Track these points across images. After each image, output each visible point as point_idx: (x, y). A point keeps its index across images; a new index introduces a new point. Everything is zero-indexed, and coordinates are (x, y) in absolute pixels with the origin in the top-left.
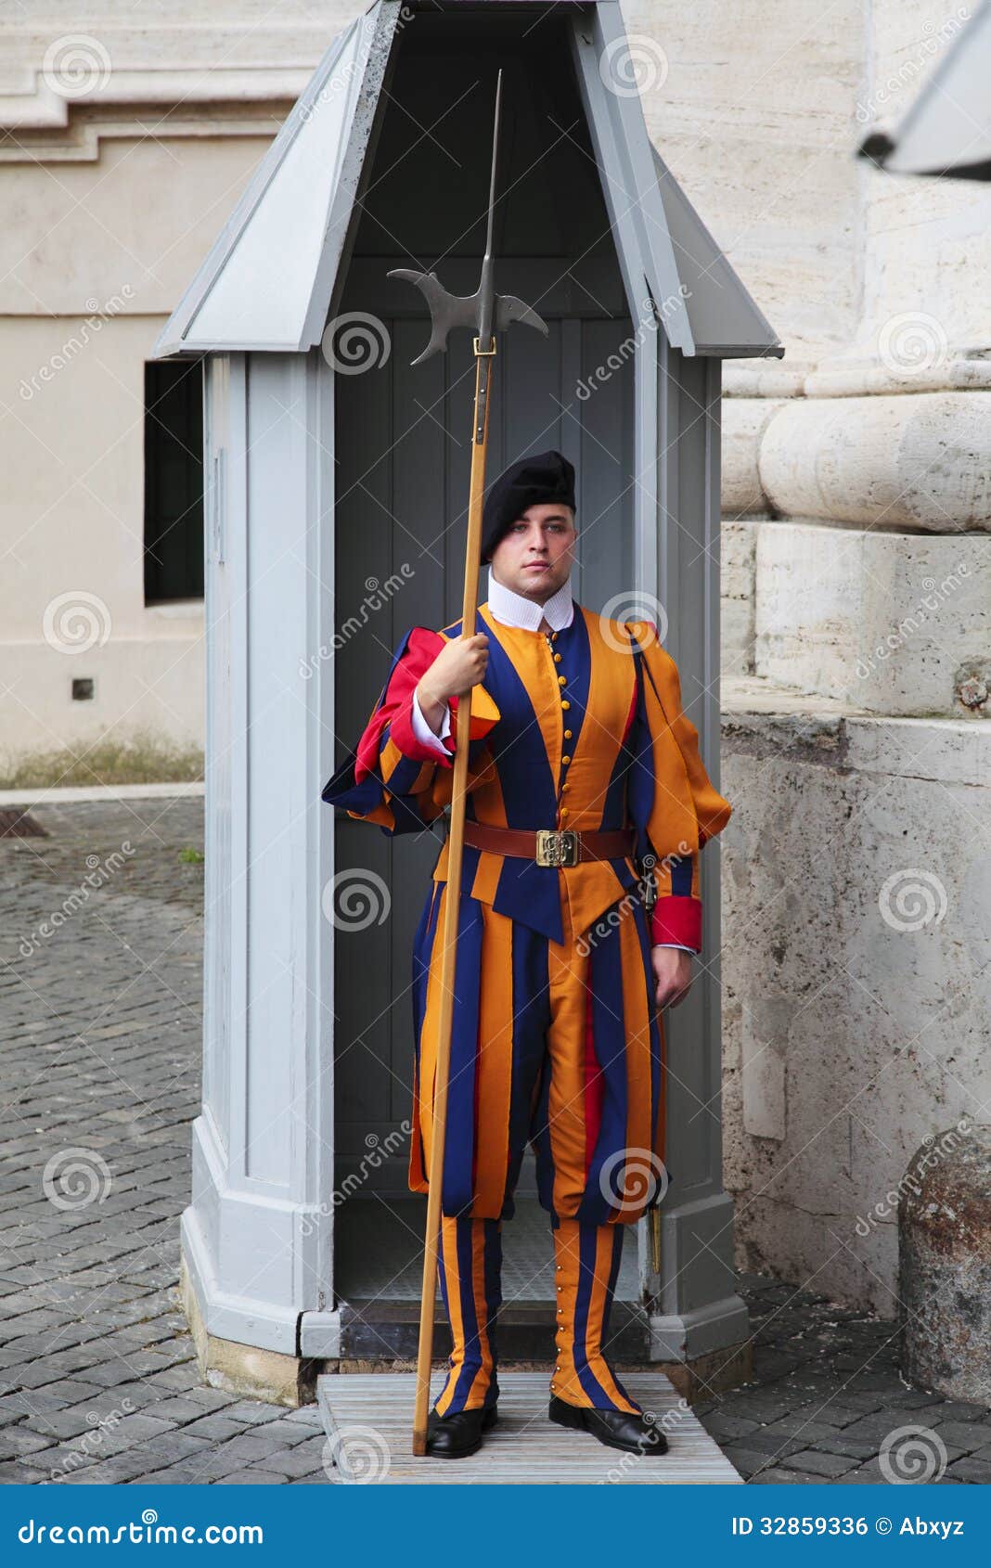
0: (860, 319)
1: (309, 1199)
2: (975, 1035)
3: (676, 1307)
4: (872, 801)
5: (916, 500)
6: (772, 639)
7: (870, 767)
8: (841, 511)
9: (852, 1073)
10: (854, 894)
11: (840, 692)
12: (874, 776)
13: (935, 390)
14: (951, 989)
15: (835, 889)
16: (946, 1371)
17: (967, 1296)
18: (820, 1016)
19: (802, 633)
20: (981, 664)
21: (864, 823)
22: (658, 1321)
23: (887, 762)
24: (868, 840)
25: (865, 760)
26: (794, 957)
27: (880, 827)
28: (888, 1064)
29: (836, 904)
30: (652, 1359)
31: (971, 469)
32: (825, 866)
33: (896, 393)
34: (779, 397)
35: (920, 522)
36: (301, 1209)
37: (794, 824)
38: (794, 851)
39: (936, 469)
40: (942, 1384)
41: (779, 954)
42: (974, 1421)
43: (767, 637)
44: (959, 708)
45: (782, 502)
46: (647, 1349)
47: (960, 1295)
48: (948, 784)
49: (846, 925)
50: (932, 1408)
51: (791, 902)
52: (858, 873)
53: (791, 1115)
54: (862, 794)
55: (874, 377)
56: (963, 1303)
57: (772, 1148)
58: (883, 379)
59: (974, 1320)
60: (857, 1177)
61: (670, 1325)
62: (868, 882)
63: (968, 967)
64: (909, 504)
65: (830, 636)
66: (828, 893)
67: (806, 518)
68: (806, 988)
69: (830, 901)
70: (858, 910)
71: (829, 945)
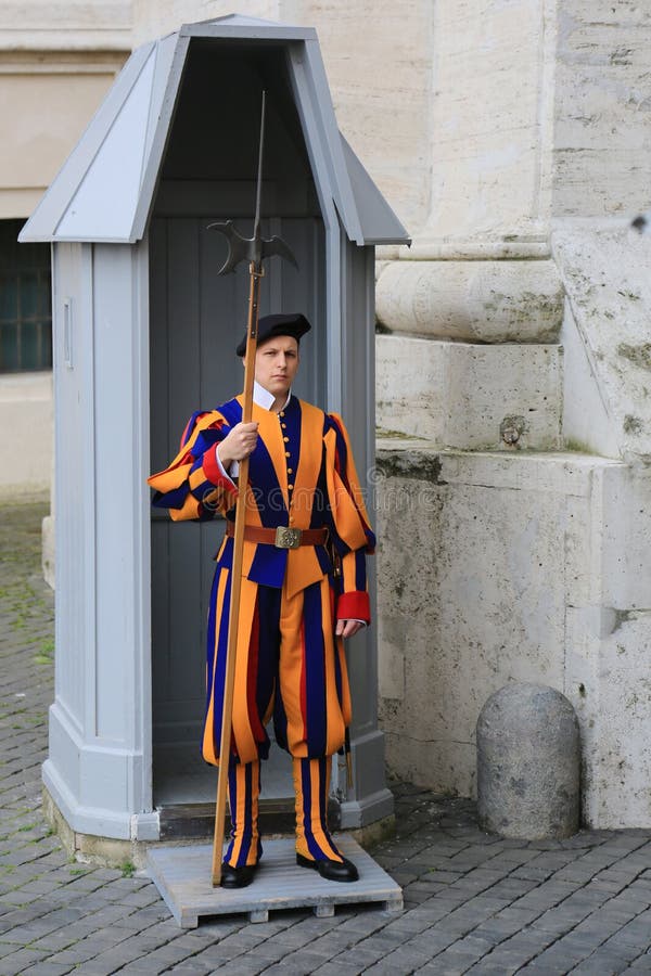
0: (429, 212)
1: (137, 746)
2: (517, 632)
3: (355, 797)
4: (455, 500)
5: (478, 324)
6: (384, 405)
7: (454, 480)
8: (428, 329)
9: (444, 659)
10: (445, 554)
11: (431, 436)
12: (456, 485)
13: (485, 259)
14: (503, 607)
15: (433, 552)
16: (505, 822)
17: (517, 780)
18: (425, 627)
19: (406, 401)
20: (516, 418)
21: (450, 512)
22: (345, 806)
23: (464, 477)
24: (453, 523)
25: (451, 476)
26: (408, 593)
27: (460, 515)
28: (465, 651)
29: (434, 561)
30: (342, 827)
31: (508, 306)
32: (427, 539)
33: (460, 260)
34: (385, 259)
35: (480, 337)
36: (131, 753)
37: (409, 515)
38: (410, 531)
39: (488, 306)
40: (504, 831)
41: (399, 591)
42: (522, 848)
43: (381, 403)
44: (503, 445)
45: (388, 323)
46: (339, 822)
47: (513, 778)
48: (500, 489)
49: (442, 572)
50: (498, 844)
51: (407, 560)
52: (448, 542)
53: (408, 686)
54: (450, 497)
55: (446, 249)
56: (515, 783)
57: (396, 704)
58: (452, 251)
59: (521, 793)
60: (447, 719)
61: (351, 808)
62: (453, 548)
63: (512, 594)
64: (474, 327)
65: (423, 403)
66: (429, 554)
67: (403, 332)
68: (417, 610)
69: (431, 559)
70: (448, 563)
71: (431, 585)
